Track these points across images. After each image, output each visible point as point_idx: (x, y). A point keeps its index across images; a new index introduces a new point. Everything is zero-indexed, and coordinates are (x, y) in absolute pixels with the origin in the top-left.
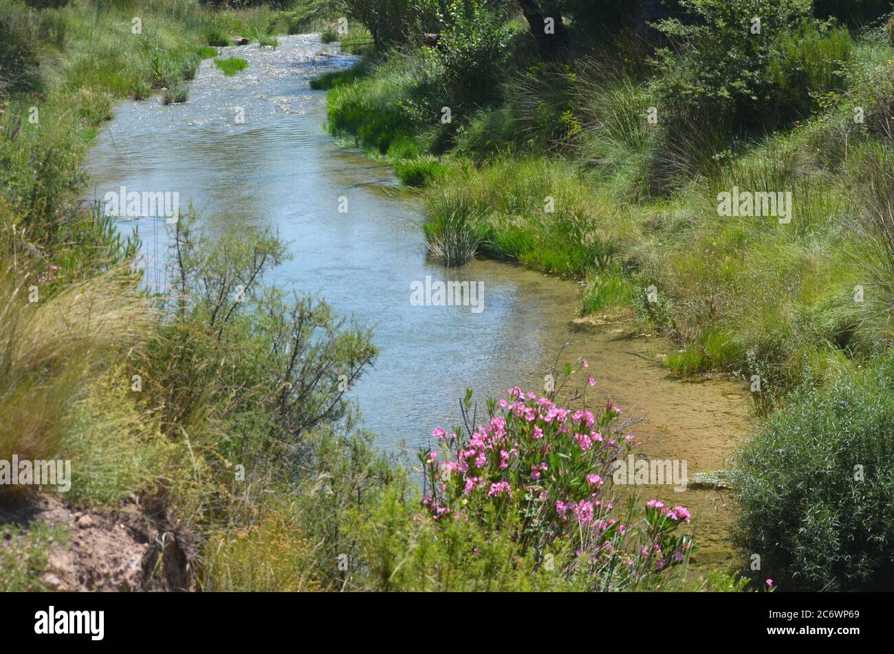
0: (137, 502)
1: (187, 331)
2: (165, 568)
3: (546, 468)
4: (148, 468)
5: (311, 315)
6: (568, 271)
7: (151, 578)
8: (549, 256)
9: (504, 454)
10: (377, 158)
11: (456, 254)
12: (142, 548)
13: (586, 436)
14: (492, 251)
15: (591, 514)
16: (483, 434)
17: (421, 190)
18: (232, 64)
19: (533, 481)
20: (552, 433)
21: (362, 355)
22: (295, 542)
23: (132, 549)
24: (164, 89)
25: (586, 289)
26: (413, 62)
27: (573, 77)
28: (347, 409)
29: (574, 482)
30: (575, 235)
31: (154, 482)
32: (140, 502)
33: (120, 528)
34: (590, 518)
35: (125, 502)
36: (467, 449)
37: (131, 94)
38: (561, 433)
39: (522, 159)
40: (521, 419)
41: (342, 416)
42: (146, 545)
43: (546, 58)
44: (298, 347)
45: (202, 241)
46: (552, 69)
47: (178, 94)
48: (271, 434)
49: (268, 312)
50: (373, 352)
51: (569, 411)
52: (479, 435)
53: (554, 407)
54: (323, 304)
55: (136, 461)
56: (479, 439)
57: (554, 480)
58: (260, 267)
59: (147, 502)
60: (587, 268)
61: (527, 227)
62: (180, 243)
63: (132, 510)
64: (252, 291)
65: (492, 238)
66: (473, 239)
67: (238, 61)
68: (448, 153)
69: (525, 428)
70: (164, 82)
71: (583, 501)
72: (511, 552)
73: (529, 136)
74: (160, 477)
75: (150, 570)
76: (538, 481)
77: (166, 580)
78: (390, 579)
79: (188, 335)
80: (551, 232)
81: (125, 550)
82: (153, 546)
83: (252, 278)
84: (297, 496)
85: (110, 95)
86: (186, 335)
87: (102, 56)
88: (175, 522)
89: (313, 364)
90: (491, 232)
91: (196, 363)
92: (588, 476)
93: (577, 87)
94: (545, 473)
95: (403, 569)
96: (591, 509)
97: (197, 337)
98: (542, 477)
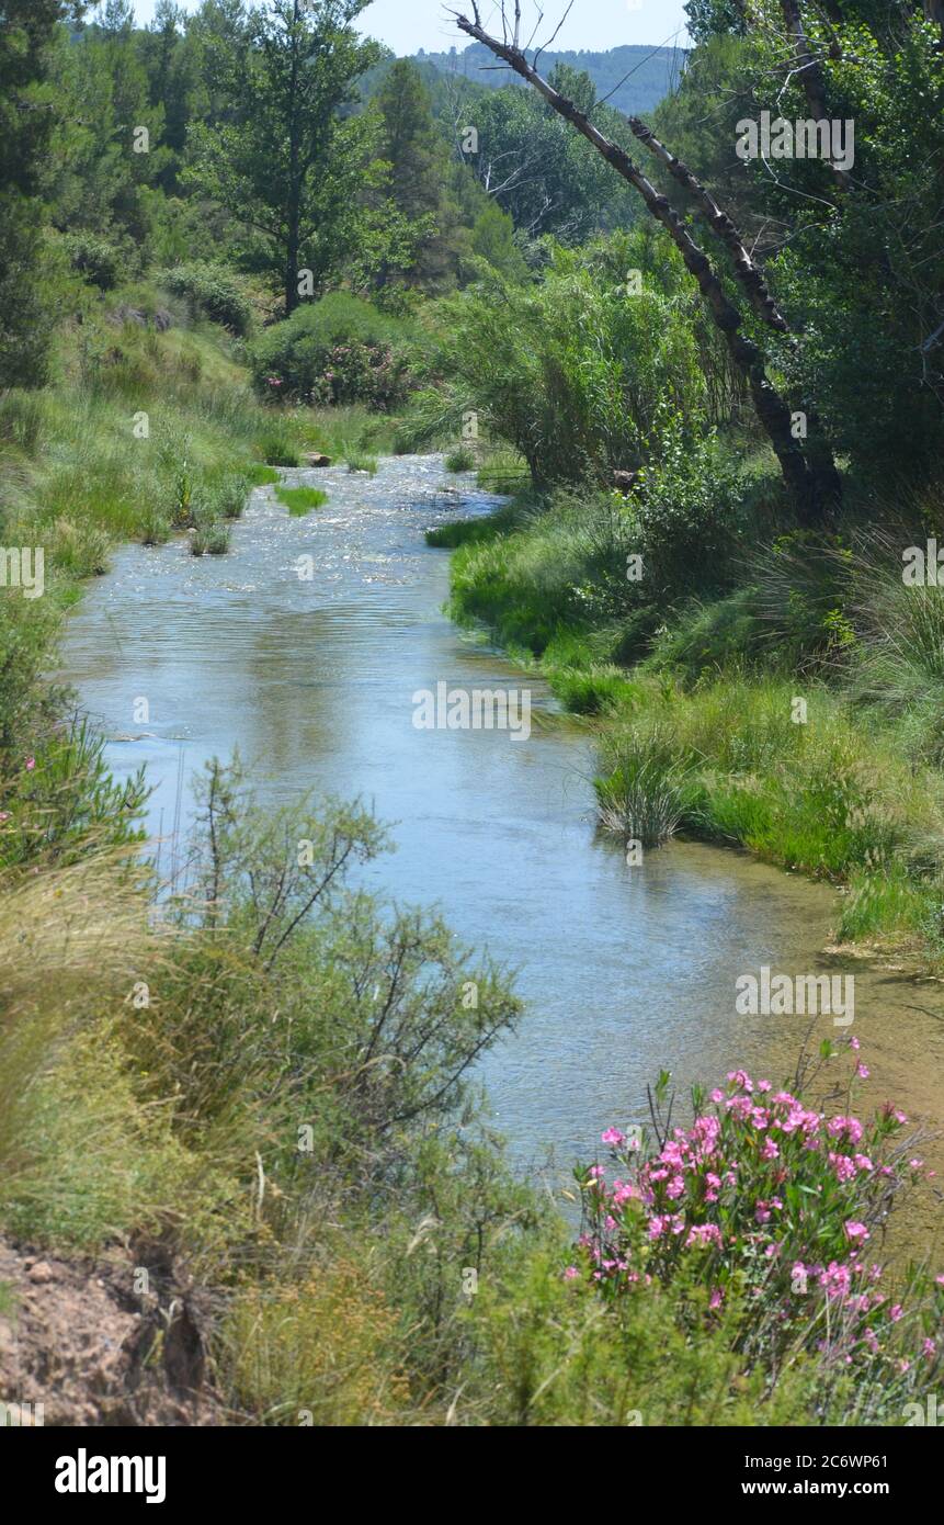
0: (127, 1246)
1: (220, 960)
2: (165, 1353)
3: (780, 1206)
4: (147, 1191)
5: (419, 943)
6: (821, 867)
7: (142, 1369)
8: (792, 843)
9: (712, 1179)
10: (527, 664)
11: (645, 830)
12: (130, 1320)
13: (847, 1159)
14: (702, 828)
15: (847, 1286)
16: (681, 1144)
17: (592, 721)
18: (301, 496)
19: (757, 1225)
20: (792, 1151)
21: (496, 1011)
22: (372, 1312)
23: (113, 1322)
24: (192, 530)
25: (848, 899)
26: (591, 512)
27: (847, 555)
28: (466, 1095)
29: (823, 1233)
30: (836, 811)
31: (157, 1216)
32: (131, 1245)
33: (96, 1284)
34: (845, 1292)
35: (108, 1244)
36: (656, 1168)
37: (139, 536)
38: (808, 1151)
39: (757, 684)
40: (746, 1126)
41: (457, 1106)
42: (137, 1315)
43: (806, 522)
44: (394, 991)
45: (250, 813)
46: (816, 542)
47: (214, 539)
48: (345, 1135)
49: (347, 929)
50: (514, 1008)
51: (822, 1116)
52: (676, 1146)
53: (799, 1107)
54: (438, 926)
55: (130, 1177)
56: (676, 1151)
57: (791, 1226)
58: (342, 862)
59: (142, 1247)
60: (851, 865)
61: (760, 793)
62: (215, 814)
63: (117, 1257)
64: (326, 896)
65: (703, 807)
66: (673, 805)
67: (312, 492)
68: (641, 665)
69: (750, 1140)
70: (193, 518)
71: (834, 1263)
72: (729, 1369)
73: (772, 645)
74: (167, 1208)
75: (140, 1357)
76: (765, 1226)
77: (164, 1372)
78: (532, 1401)
79: (220, 966)
80: (798, 803)
81: (102, 1323)
82: (149, 1319)
83: (328, 878)
84: (380, 1237)
85: (106, 534)
86: (217, 966)
87: (95, 471)
88: (185, 1281)
89: (417, 1020)
90: (703, 796)
91: (231, 1013)
92: (847, 1224)
93: (854, 573)
94: (778, 1214)
95: (554, 1384)
96: (848, 1278)
97: (235, 970)
98: (773, 1219)
